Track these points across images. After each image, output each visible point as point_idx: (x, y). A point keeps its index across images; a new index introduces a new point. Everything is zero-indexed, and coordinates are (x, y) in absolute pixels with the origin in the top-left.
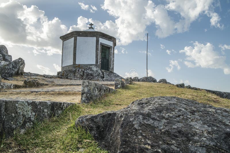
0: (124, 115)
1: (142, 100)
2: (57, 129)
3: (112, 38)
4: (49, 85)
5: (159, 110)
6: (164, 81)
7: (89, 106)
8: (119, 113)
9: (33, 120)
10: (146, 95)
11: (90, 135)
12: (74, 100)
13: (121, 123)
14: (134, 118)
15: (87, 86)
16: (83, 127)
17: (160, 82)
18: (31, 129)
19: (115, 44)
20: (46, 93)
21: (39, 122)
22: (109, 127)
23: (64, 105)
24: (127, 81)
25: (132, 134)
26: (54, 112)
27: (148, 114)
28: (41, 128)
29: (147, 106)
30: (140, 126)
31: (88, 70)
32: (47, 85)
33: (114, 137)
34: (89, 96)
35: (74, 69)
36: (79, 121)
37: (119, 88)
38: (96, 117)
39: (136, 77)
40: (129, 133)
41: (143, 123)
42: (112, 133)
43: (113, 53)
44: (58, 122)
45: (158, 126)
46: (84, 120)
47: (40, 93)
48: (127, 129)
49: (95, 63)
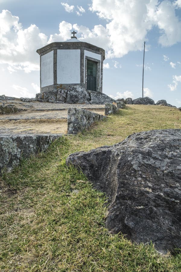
0: (121, 153)
1: (140, 134)
2: (45, 166)
3: (100, 50)
4: (28, 110)
5: (161, 148)
6: (163, 103)
7: (77, 138)
8: (115, 151)
9: (19, 157)
10: (143, 123)
11: (83, 175)
12: (59, 129)
13: (118, 162)
14: (133, 157)
15: (74, 114)
16: (75, 166)
17: (158, 104)
18: (18, 167)
19: (103, 58)
20: (26, 121)
21: (25, 159)
22: (103, 166)
23: (50, 139)
24: (119, 105)
25: (130, 175)
26: (40, 147)
27: (148, 153)
28: (28, 166)
29: (147, 142)
30: (139, 167)
31: (72, 91)
32: (25, 110)
33: (110, 178)
34: (76, 126)
35: (55, 90)
36: (70, 159)
37: (110, 114)
38: (89, 155)
39: (128, 98)
40: (128, 175)
41: (143, 163)
42: (107, 173)
43: (102, 69)
44: (46, 158)
45: (160, 166)
46: (76, 158)
47: (20, 121)
48: (125, 169)
49: (79, 82)
